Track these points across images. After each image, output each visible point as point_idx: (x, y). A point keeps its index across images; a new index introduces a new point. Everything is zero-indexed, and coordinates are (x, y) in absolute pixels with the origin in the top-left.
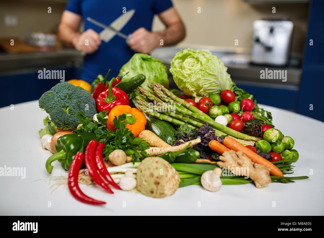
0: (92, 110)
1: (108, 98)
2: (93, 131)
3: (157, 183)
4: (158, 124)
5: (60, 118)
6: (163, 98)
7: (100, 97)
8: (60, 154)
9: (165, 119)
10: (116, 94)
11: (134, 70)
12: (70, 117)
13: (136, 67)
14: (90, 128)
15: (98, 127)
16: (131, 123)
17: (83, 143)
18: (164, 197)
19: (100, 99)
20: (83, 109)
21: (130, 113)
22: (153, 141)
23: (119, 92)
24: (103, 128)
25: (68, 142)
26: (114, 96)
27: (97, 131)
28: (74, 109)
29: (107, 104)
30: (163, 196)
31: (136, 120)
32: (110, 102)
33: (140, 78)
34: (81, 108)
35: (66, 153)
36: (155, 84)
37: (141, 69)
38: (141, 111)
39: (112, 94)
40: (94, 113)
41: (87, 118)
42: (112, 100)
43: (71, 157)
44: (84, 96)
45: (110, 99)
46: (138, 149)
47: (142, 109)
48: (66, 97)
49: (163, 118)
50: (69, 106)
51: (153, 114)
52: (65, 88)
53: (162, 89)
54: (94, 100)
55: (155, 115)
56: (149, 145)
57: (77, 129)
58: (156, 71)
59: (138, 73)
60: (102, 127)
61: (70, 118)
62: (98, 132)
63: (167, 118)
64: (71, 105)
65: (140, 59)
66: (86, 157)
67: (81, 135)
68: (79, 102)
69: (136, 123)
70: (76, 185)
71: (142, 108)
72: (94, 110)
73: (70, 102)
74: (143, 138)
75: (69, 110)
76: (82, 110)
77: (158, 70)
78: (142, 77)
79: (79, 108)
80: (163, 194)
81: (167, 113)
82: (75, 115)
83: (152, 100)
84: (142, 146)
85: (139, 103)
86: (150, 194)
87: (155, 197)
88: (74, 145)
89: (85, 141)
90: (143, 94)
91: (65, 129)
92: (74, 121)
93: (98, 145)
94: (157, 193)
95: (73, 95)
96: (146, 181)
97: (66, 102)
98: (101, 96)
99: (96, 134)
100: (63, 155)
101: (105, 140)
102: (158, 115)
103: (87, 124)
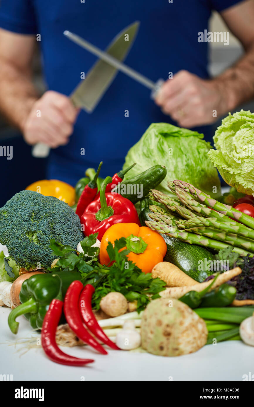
0: (75, 235)
1: (101, 212)
2: (76, 268)
3: (168, 335)
4: (184, 252)
5: (24, 251)
6: (192, 206)
7: (88, 212)
8: (28, 305)
9: (197, 241)
10: (113, 205)
11: (148, 157)
12: (39, 249)
13: (150, 152)
14: (72, 263)
15: (84, 262)
16: (139, 252)
17: (61, 285)
18: (179, 355)
19: (87, 215)
20: (59, 234)
21: (137, 236)
22: (173, 279)
23: (120, 200)
24: (93, 262)
25: (38, 285)
26: (111, 208)
27: (82, 267)
28: (44, 235)
29: (99, 223)
30: (177, 352)
31: (147, 246)
32: (104, 220)
33: (155, 173)
34: (56, 233)
35: (37, 303)
36: (178, 183)
37: (160, 154)
38: (156, 231)
39: (106, 205)
40: (79, 239)
41: (65, 248)
42: (107, 215)
43: (44, 307)
44: (59, 212)
45: (104, 214)
46: (147, 292)
47: (156, 227)
48: (30, 216)
49: (193, 241)
50: (36, 230)
51: (176, 235)
52: (29, 202)
53: (190, 190)
54: (78, 217)
55: (179, 235)
56: (164, 285)
57: (52, 267)
58: (189, 155)
59: (154, 161)
60: (91, 261)
61: (40, 251)
62: (85, 270)
63: (199, 240)
64: (39, 228)
65: (157, 136)
66: (67, 306)
67: (57, 275)
68: (52, 223)
69: (147, 252)
70: (54, 343)
71: (156, 225)
72: (78, 235)
73: (38, 224)
74: (158, 274)
75: (37, 237)
76: (57, 235)
77: (193, 153)
78: (159, 171)
79: (53, 232)
80: (177, 349)
81: (199, 232)
82: (46, 245)
83: (174, 211)
84: (154, 286)
85: (153, 218)
86: (159, 351)
87: (166, 356)
88: (48, 288)
89: (63, 284)
90: (159, 201)
91: (32, 268)
92: (47, 255)
93: (84, 288)
94: (168, 349)
95: (42, 212)
96: (152, 332)
97: (31, 224)
98: (89, 209)
99: (81, 273)
100: (32, 306)
101: (95, 280)
102: (185, 236)
103: (65, 257)
